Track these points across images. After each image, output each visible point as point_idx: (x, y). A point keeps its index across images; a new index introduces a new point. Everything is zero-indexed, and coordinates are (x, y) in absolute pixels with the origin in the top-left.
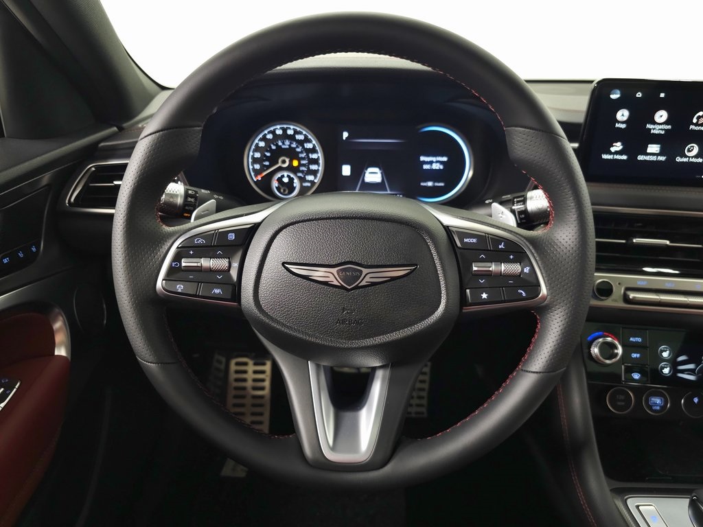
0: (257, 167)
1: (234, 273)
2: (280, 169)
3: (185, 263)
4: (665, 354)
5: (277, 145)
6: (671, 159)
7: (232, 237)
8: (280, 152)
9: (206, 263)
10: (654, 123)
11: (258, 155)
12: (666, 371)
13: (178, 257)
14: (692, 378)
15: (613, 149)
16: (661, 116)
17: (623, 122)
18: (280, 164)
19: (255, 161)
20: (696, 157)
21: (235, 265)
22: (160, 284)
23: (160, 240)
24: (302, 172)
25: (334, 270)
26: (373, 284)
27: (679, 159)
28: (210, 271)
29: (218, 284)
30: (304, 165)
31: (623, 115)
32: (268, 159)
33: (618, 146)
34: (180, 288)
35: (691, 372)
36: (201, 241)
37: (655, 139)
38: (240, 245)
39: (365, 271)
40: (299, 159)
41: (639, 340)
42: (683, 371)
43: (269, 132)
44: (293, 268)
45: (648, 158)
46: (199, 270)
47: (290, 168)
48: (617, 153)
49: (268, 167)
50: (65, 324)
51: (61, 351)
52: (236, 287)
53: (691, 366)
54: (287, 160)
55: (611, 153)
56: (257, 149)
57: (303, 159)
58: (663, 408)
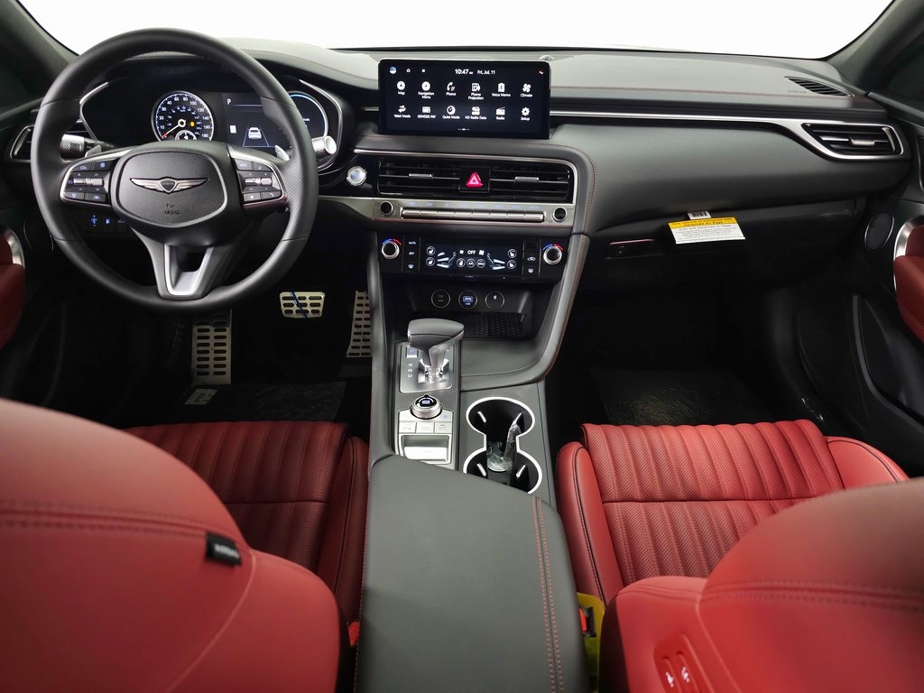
0: (163, 127)
1: (106, 187)
2: (179, 129)
3: (75, 181)
4: (431, 252)
5: (176, 110)
6: (439, 117)
7: (103, 165)
8: (179, 115)
9: (88, 181)
10: (423, 91)
11: (162, 118)
12: (430, 263)
13: (71, 178)
14: (446, 266)
15: (400, 111)
16: (426, 86)
17: (402, 91)
18: (179, 125)
19: (161, 123)
20: (455, 115)
21: (107, 182)
22: (62, 194)
23: (60, 168)
24: (199, 131)
25: (159, 182)
26: (182, 190)
27: (444, 117)
28: (91, 186)
29: (97, 193)
30: (199, 126)
31: (401, 85)
32: (170, 121)
33: (402, 109)
34: (74, 195)
35: (446, 262)
36: (84, 168)
37: (426, 103)
38: (109, 170)
39: (176, 182)
40: (195, 121)
41: (414, 243)
42: (440, 263)
43: (169, 100)
44: (137, 182)
45: (424, 116)
46: (84, 185)
47: (188, 127)
48: (403, 113)
49: (171, 127)
50: (16, 240)
51: (17, 260)
52: (108, 196)
53: (447, 259)
54: (184, 121)
55: (399, 113)
56: (161, 113)
57: (198, 120)
58: (472, 304)
